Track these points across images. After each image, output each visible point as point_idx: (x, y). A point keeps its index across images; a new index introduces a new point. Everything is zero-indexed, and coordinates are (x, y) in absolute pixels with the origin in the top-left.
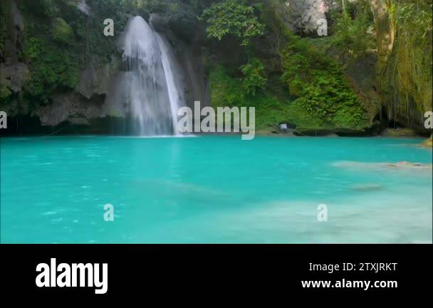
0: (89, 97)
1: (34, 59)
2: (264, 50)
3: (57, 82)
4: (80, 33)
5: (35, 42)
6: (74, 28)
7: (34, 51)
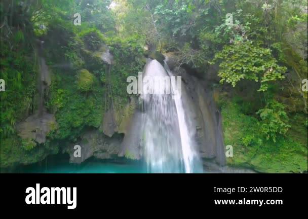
0: (110, 136)
1: (61, 109)
2: (283, 88)
3: (81, 125)
4: (103, 79)
5: (62, 93)
6: (98, 76)
7: (61, 101)
